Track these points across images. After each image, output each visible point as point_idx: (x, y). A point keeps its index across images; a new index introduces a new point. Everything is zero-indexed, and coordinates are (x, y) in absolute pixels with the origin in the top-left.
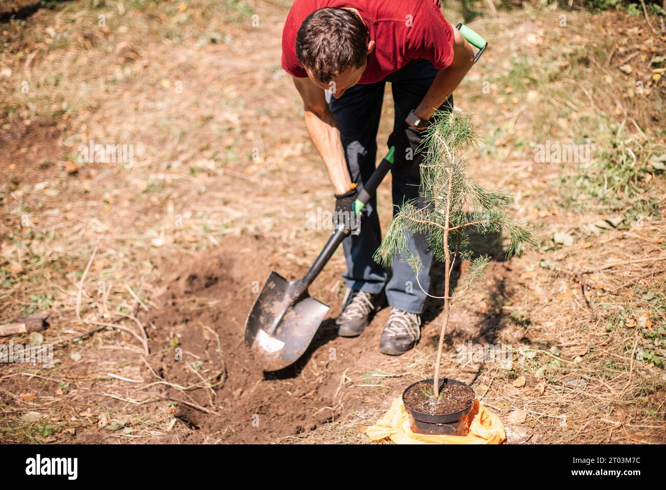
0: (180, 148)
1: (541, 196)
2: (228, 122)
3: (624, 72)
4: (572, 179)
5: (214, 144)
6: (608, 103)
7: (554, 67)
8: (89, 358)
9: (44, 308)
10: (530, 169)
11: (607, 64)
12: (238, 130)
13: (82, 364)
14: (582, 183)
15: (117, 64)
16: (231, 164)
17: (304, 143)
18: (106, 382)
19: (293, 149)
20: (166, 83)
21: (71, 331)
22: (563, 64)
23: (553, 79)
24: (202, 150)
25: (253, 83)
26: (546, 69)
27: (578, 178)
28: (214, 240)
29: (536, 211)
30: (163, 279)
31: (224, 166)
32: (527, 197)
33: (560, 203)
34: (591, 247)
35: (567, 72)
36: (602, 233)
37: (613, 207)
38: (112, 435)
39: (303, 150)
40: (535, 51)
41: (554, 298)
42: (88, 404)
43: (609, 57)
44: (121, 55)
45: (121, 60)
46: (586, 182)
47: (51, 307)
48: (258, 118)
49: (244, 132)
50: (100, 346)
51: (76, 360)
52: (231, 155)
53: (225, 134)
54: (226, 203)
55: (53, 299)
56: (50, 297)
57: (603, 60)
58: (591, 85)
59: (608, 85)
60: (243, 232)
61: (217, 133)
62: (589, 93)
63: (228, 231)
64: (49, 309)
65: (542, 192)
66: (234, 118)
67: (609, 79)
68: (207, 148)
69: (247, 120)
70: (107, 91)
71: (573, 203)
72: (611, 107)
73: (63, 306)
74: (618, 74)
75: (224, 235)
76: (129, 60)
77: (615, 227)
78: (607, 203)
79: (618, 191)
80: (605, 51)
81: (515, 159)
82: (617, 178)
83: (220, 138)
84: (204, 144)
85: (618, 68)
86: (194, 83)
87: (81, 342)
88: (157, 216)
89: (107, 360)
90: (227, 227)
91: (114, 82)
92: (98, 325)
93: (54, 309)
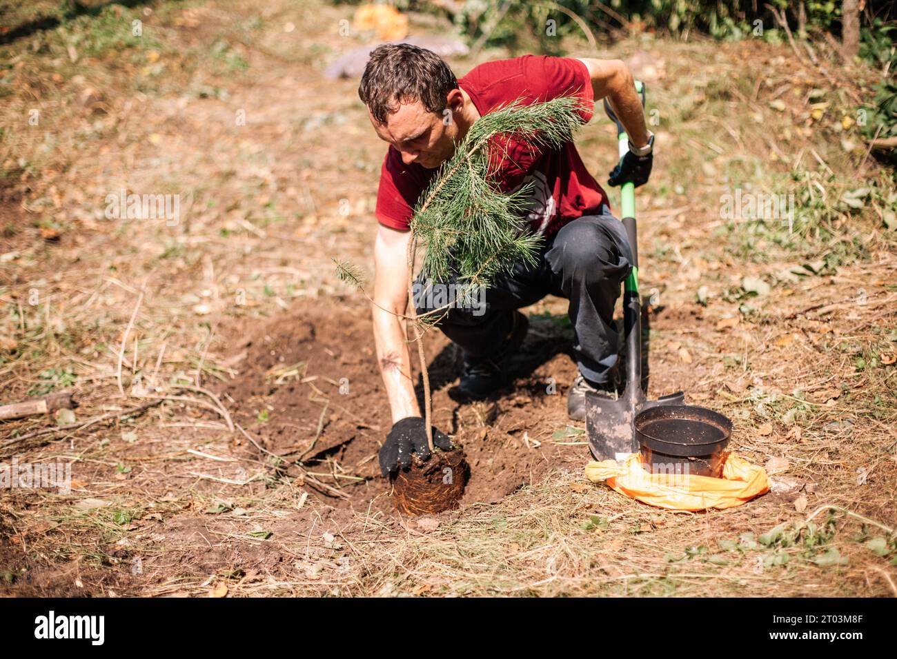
0: (196, 209)
1: (705, 247)
2: (255, 177)
3: (775, 109)
4: (742, 226)
5: (244, 203)
6: (760, 146)
7: (687, 103)
8: (148, 438)
9: (63, 386)
10: (682, 218)
11: (753, 99)
12: (273, 186)
13: (142, 444)
14: (756, 230)
15: (83, 116)
16: (273, 225)
17: (368, 199)
18: (184, 464)
19: (354, 206)
20: (155, 139)
21: (113, 408)
22: (697, 98)
23: (687, 117)
24: (229, 210)
25: (276, 137)
26: (676, 107)
27: (749, 224)
28: (281, 303)
29: (705, 263)
30: (226, 346)
31: (265, 226)
32: (688, 248)
33: (735, 252)
34: (793, 294)
35: (703, 109)
36: (801, 280)
37: (804, 253)
38: (218, 517)
39: (367, 208)
40: (659, 85)
41: (771, 345)
42: (167, 487)
43: (755, 90)
44: (88, 104)
45: (88, 112)
46: (761, 229)
47: (73, 384)
48: (298, 171)
49: (282, 189)
50: (161, 425)
51: (131, 441)
52: (271, 214)
53: (257, 192)
54: (284, 263)
55: (75, 375)
56: (69, 371)
57: (748, 94)
58: (737, 124)
59: (758, 124)
60: (321, 293)
61: (245, 192)
62: (735, 134)
63: (299, 293)
64: (70, 386)
65: (706, 242)
66: (264, 173)
67: (758, 117)
68: (236, 207)
69: (284, 175)
70: (75, 147)
71: (751, 252)
72: (765, 152)
73: (91, 381)
74: (768, 112)
75: (293, 298)
76: (99, 112)
77: (816, 273)
78: (795, 250)
79: (808, 236)
80: (748, 83)
81: (658, 208)
82: (804, 220)
83: (250, 197)
84: (230, 203)
85: (767, 104)
86: (194, 139)
87: (131, 420)
88: (189, 283)
89: (177, 438)
90: (295, 288)
91: (83, 137)
92: (152, 399)
93: (78, 386)
